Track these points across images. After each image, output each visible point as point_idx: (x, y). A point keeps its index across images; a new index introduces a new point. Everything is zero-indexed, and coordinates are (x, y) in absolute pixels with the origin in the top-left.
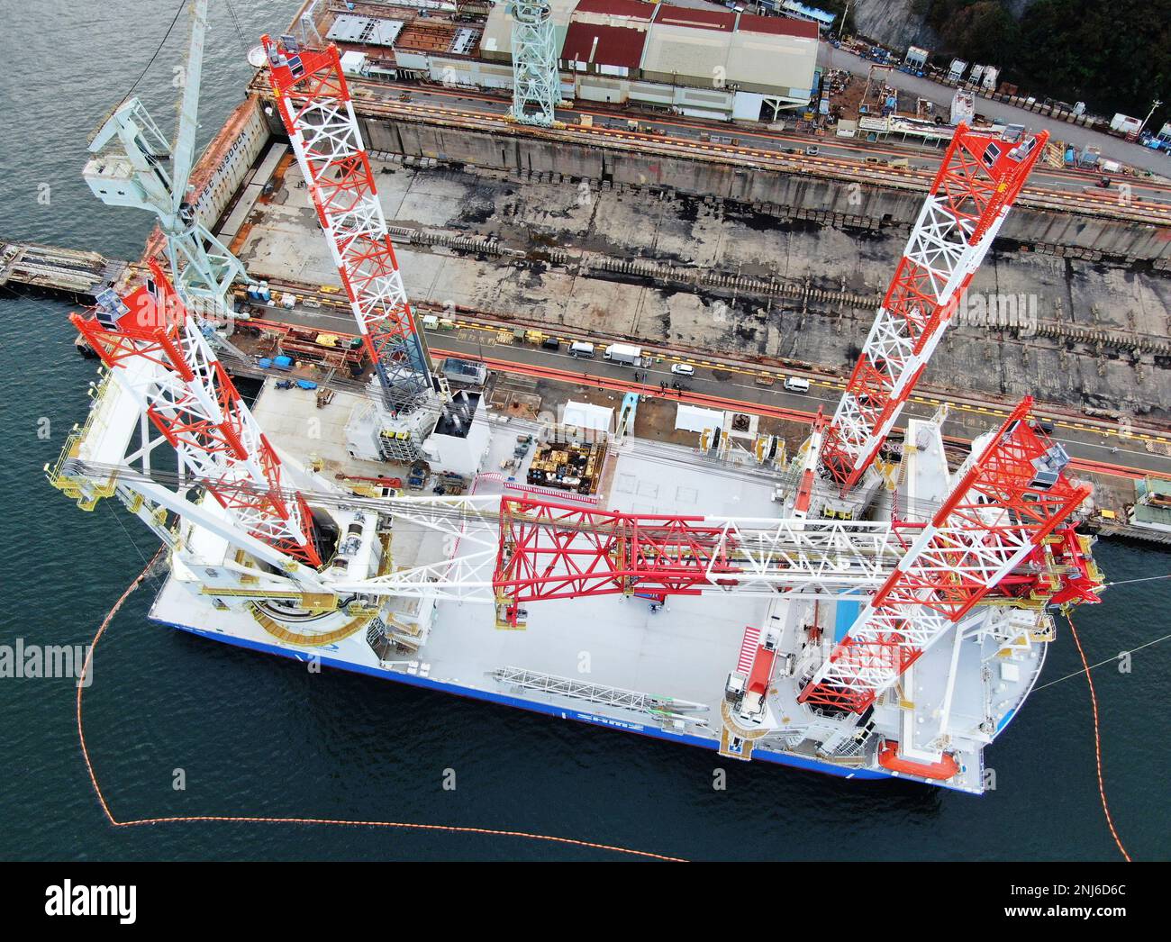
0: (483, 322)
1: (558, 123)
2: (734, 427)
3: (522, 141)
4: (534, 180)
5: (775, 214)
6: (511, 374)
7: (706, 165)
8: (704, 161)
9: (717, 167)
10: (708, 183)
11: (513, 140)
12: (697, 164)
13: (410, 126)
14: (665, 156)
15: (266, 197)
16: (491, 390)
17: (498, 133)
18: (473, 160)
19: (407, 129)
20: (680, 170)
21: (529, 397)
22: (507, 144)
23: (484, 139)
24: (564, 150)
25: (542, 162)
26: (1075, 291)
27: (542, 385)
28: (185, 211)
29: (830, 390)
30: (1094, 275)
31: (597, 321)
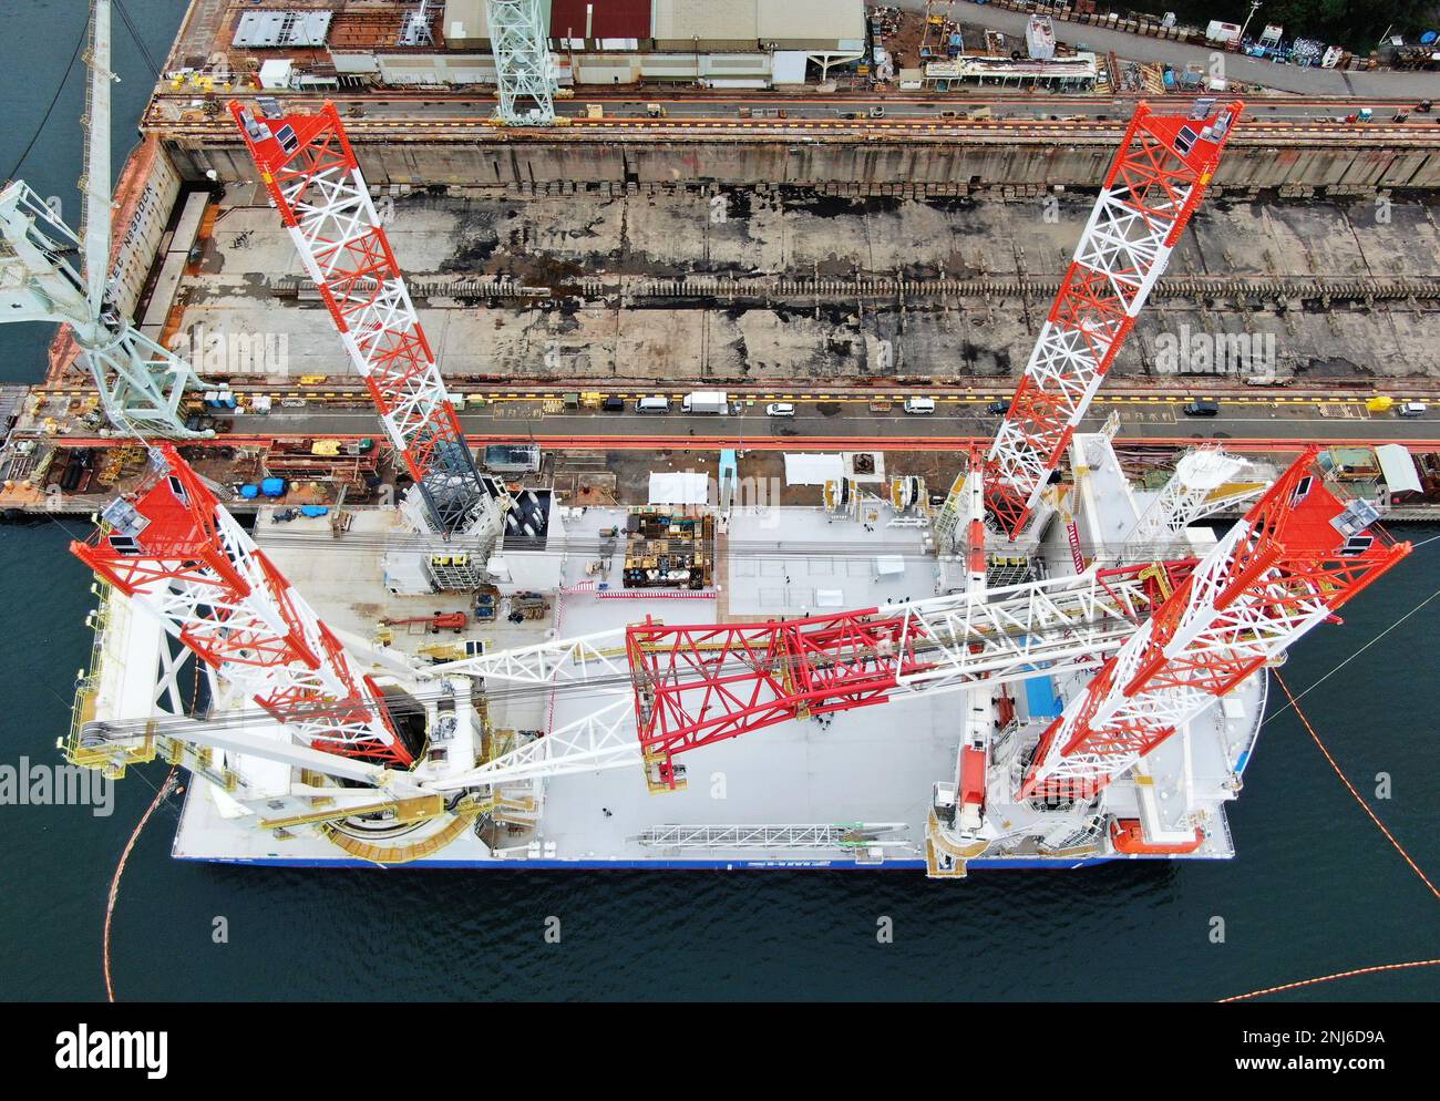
0: (521, 390)
1: (560, 119)
2: (857, 471)
3: (519, 148)
4: (541, 193)
5: (844, 194)
6: (571, 451)
7: (753, 148)
8: (750, 143)
9: (767, 147)
10: (758, 168)
11: (506, 148)
12: (741, 147)
13: (368, 148)
14: (701, 143)
15: (193, 265)
16: (551, 475)
17: (485, 142)
18: (455, 180)
19: (365, 151)
20: (721, 156)
21: (600, 477)
22: (499, 154)
23: (469, 152)
24: (573, 152)
25: (546, 171)
26: (1201, 236)
27: (613, 459)
28: (109, 314)
29: (959, 405)
30: (1217, 215)
31: (658, 362)
